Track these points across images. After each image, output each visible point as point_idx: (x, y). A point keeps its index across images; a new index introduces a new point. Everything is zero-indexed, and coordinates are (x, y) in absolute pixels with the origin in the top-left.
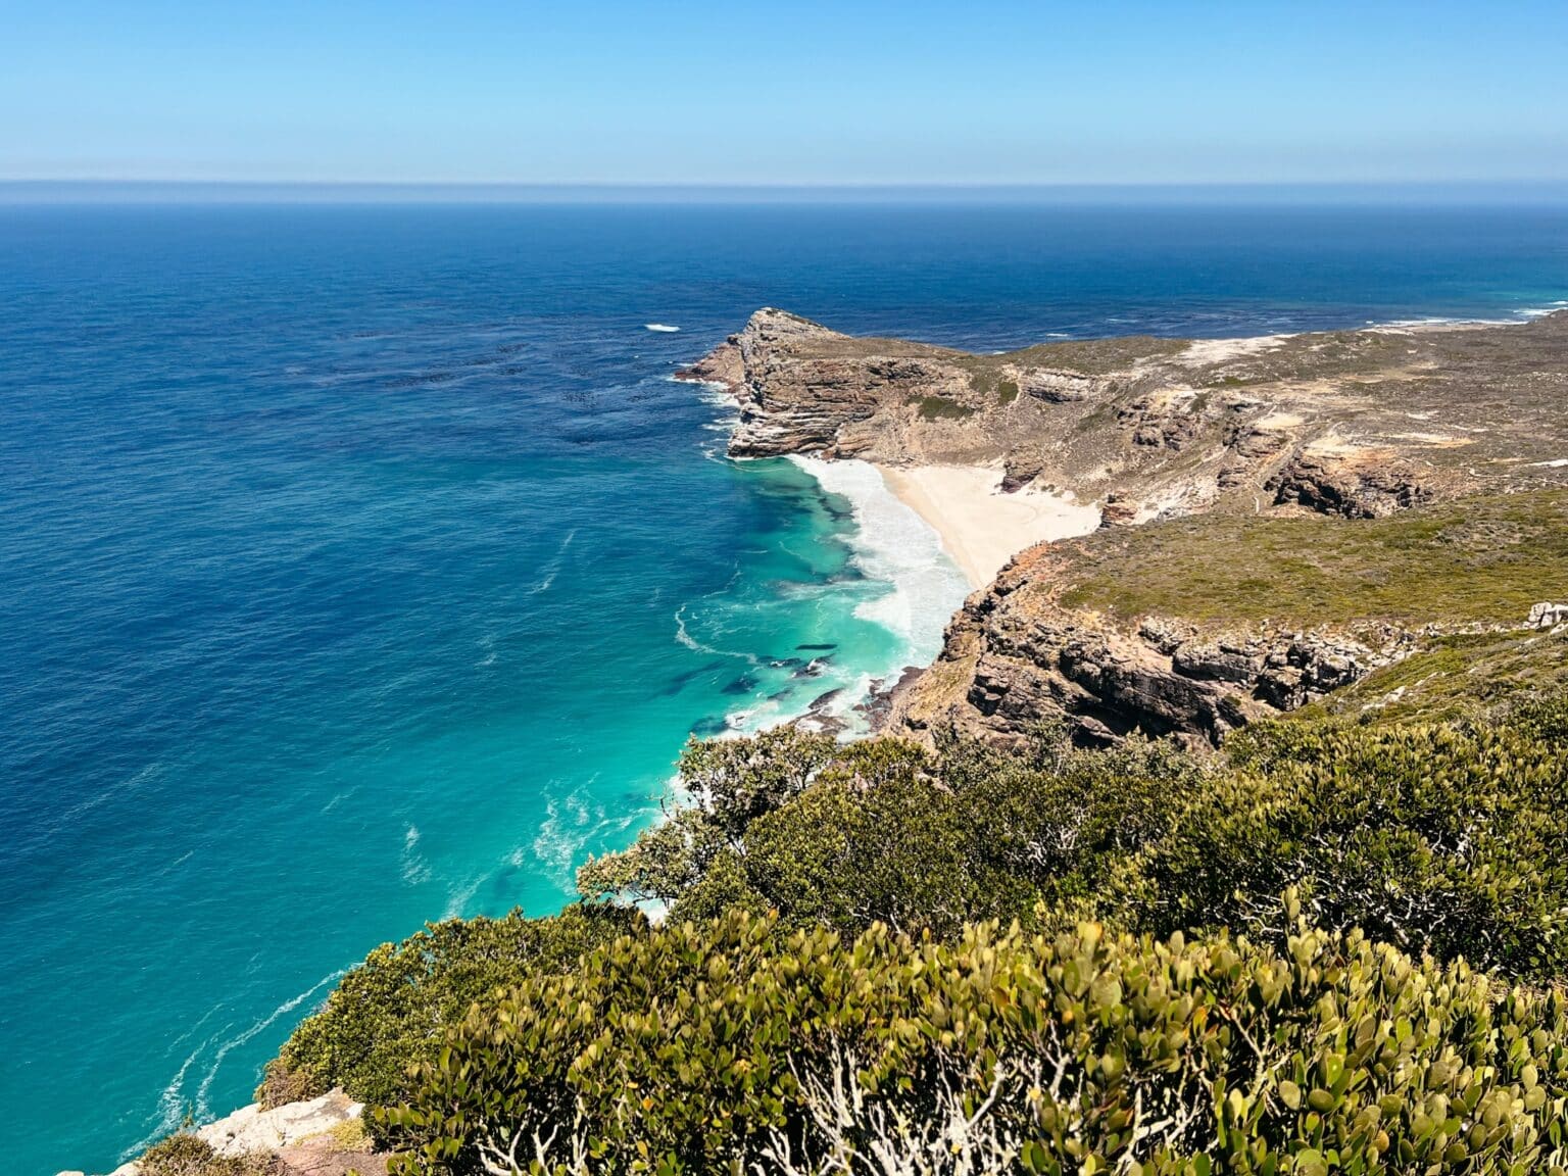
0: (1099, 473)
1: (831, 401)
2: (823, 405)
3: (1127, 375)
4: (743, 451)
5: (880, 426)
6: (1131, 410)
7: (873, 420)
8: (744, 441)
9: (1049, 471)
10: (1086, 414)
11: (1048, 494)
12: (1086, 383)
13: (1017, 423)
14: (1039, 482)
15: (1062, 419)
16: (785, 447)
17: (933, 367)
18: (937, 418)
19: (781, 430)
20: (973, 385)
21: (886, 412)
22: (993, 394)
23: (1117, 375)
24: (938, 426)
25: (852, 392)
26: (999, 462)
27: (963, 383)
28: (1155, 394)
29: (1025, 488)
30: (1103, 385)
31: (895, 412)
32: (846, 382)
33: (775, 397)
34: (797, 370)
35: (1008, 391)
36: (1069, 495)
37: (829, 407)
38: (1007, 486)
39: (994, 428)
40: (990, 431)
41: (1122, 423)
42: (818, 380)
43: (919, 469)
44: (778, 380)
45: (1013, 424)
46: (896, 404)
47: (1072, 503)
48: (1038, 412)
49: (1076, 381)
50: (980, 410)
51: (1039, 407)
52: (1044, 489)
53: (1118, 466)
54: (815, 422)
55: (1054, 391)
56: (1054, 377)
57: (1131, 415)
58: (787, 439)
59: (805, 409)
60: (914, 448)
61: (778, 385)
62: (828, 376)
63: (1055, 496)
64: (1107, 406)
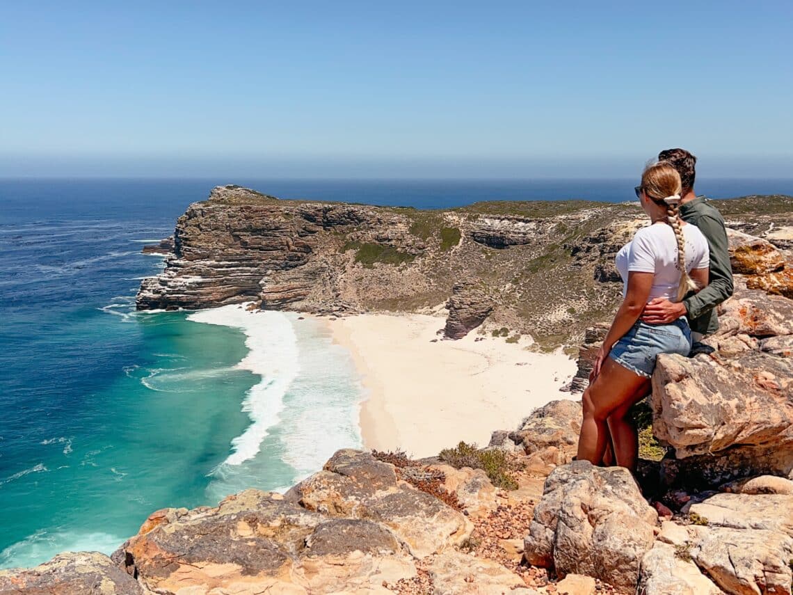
0: (559, 314)
1: (261, 249)
2: (250, 253)
3: (573, 217)
4: (153, 304)
5: (313, 275)
6: (587, 244)
7: (306, 267)
8: (156, 292)
9: (501, 311)
10: (534, 255)
11: (501, 340)
12: (532, 225)
13: (461, 268)
14: (490, 326)
15: (509, 261)
16: (205, 298)
17: (371, 213)
18: (375, 264)
19: (198, 279)
20: (413, 230)
21: (320, 258)
22: (434, 239)
23: (563, 217)
24: (377, 272)
25: (284, 239)
26: (441, 308)
27: (402, 227)
28: (613, 224)
29: (473, 333)
30: (550, 227)
31: (330, 260)
32: (277, 228)
33: (194, 243)
34: (221, 215)
35: (450, 236)
36: (527, 341)
37: (258, 255)
38: (451, 332)
39: (437, 273)
40: (432, 276)
41: (579, 259)
42: (244, 226)
43: (353, 317)
44: (198, 226)
45: (457, 268)
46: (332, 251)
47: (532, 349)
48: (484, 257)
49: (521, 224)
50: (421, 255)
51: (485, 252)
52: (496, 333)
53: (581, 305)
54: (242, 271)
55: (498, 235)
56: (497, 221)
57: (589, 249)
58: (208, 289)
59: (227, 257)
60: (349, 295)
61: (197, 231)
62: (257, 222)
63: (509, 341)
64: (558, 247)
